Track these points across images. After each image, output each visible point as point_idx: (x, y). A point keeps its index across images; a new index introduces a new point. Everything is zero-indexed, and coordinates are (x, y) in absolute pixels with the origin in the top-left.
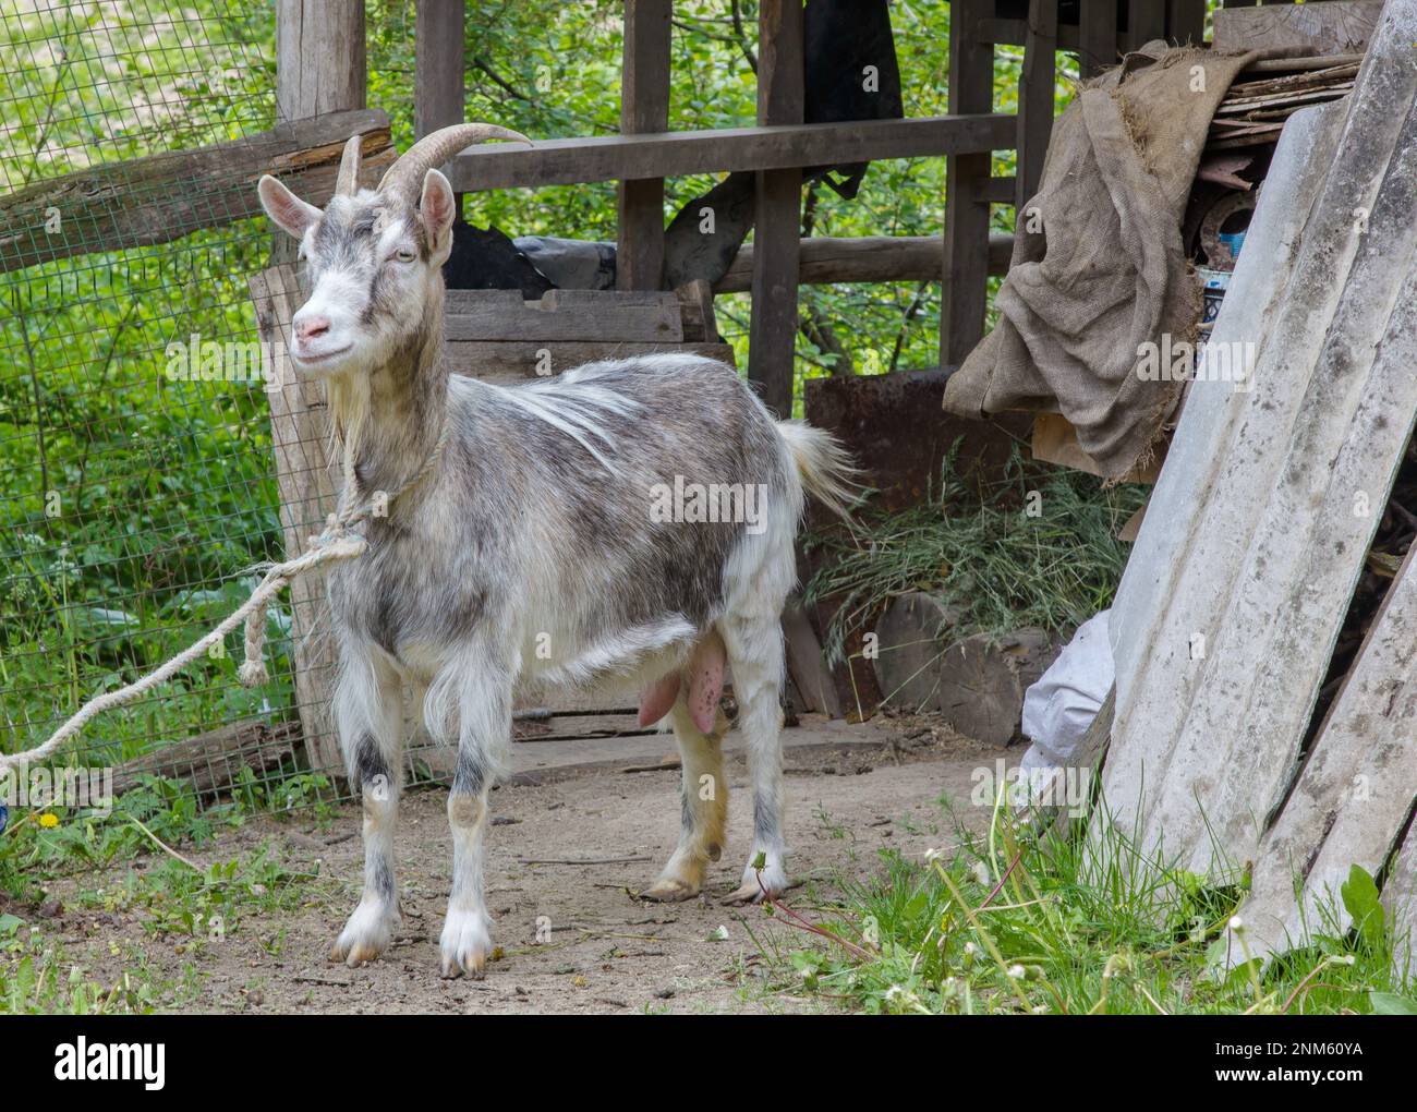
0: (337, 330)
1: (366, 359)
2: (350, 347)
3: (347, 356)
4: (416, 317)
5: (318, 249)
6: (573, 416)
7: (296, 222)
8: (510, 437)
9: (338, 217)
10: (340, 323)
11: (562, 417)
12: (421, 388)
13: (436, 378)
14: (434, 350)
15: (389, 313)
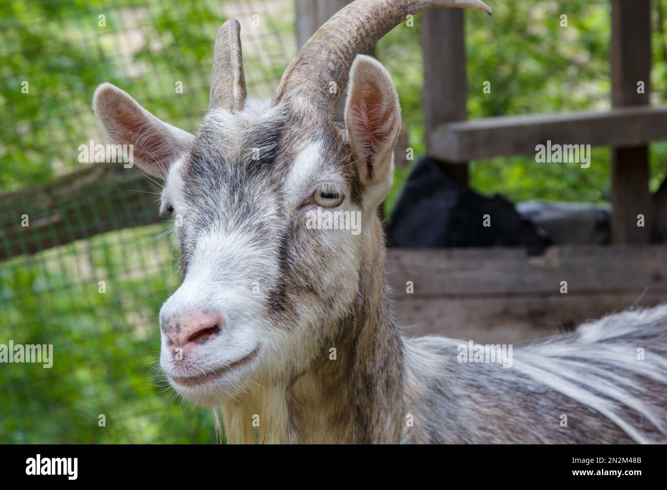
0: (233, 327)
1: (280, 366)
2: (255, 352)
3: (253, 366)
4: (351, 287)
5: (191, 197)
6: (599, 385)
7: (152, 155)
8: (511, 420)
9: (219, 144)
10: (237, 316)
11: (584, 387)
12: (360, 384)
13: (383, 369)
14: (376, 330)
15: (311, 290)
